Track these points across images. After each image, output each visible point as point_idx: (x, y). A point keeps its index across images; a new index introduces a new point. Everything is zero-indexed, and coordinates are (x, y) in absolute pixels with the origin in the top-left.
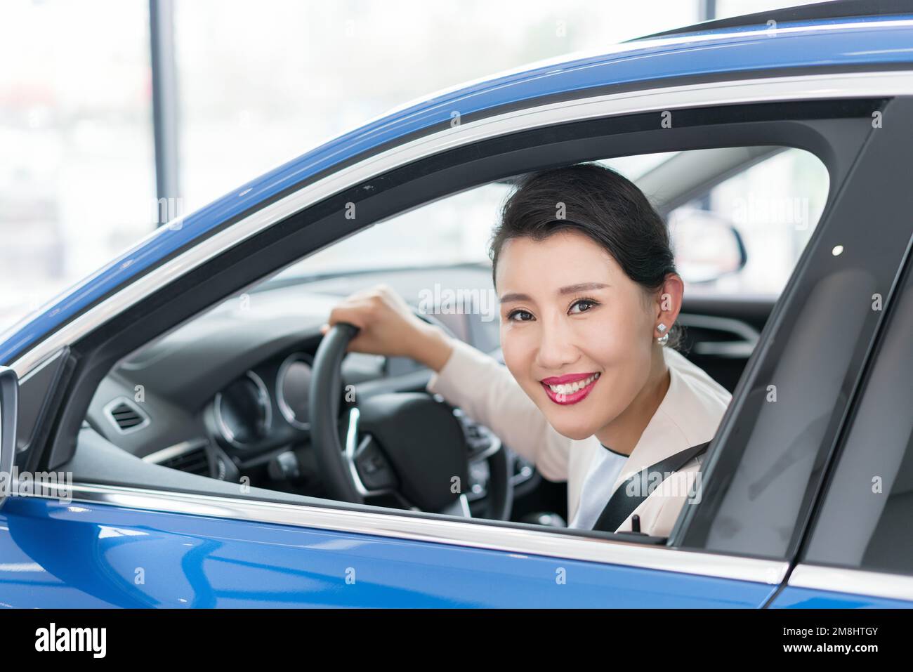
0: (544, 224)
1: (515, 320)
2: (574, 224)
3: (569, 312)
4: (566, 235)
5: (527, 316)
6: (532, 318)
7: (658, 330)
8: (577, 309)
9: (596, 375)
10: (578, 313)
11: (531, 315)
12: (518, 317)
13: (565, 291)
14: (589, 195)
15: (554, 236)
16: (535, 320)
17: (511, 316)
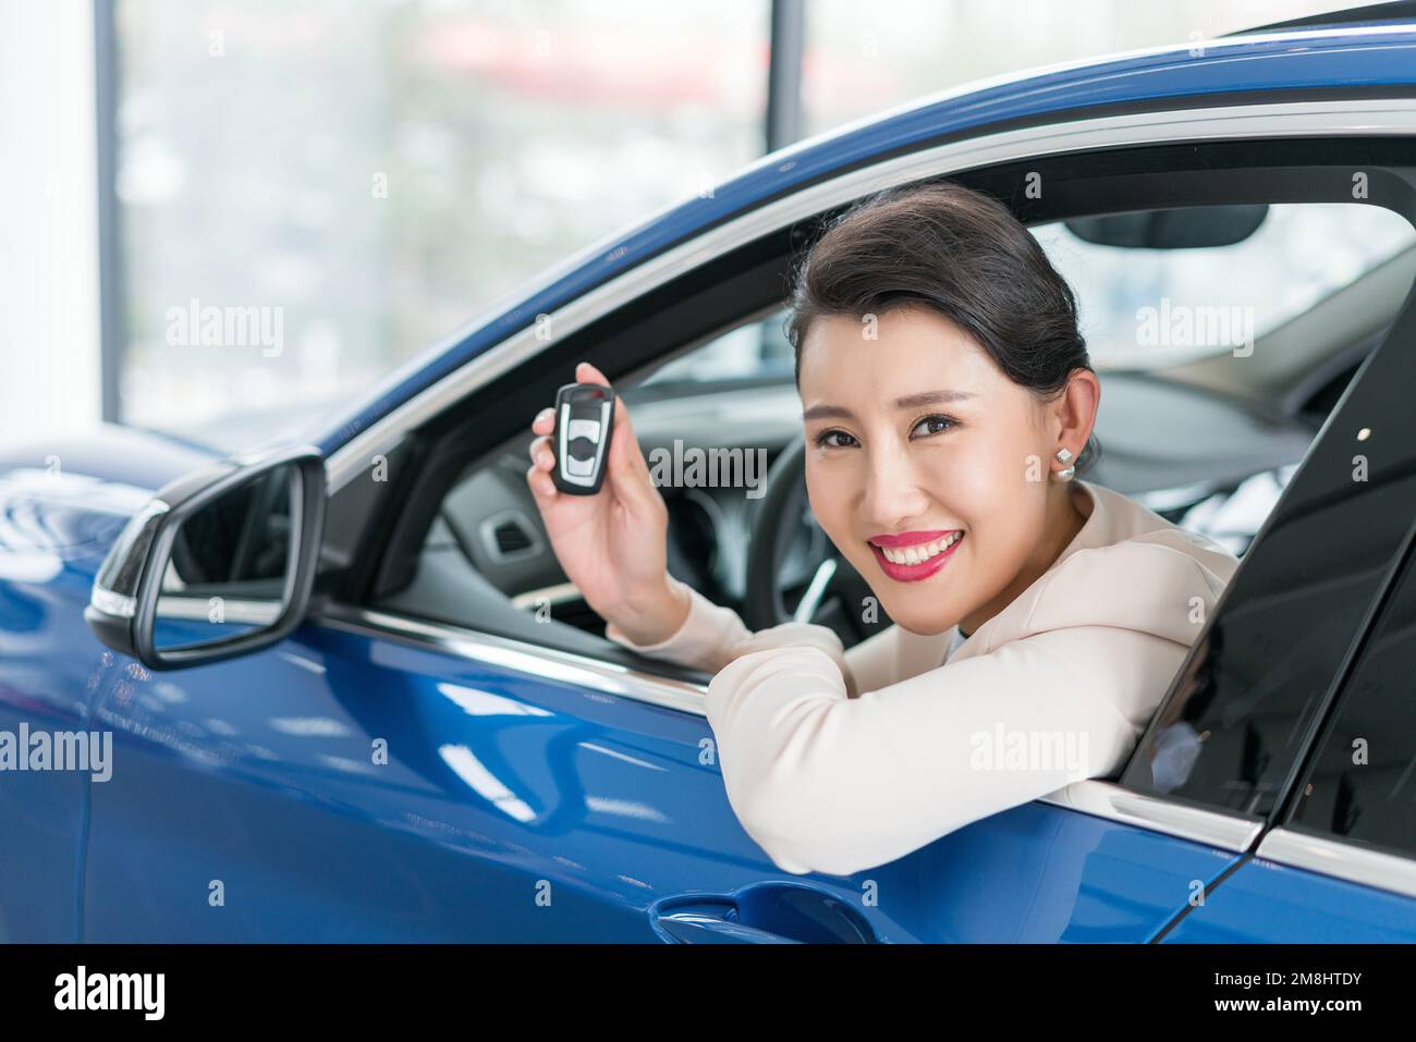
0: (872, 295)
1: (827, 444)
2: (919, 295)
3: (913, 436)
4: (907, 312)
5: (846, 440)
6: (855, 443)
7: (1059, 460)
8: (924, 429)
9: (957, 536)
10: (926, 436)
11: (853, 440)
12: (833, 440)
13: (905, 403)
14: (946, 248)
15: (889, 313)
16: (859, 446)
17: (823, 439)
